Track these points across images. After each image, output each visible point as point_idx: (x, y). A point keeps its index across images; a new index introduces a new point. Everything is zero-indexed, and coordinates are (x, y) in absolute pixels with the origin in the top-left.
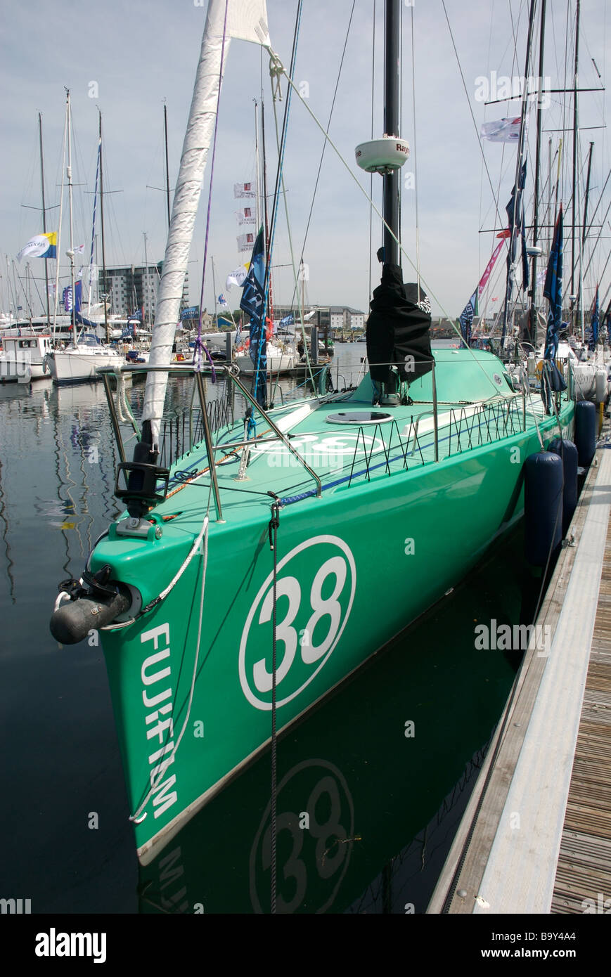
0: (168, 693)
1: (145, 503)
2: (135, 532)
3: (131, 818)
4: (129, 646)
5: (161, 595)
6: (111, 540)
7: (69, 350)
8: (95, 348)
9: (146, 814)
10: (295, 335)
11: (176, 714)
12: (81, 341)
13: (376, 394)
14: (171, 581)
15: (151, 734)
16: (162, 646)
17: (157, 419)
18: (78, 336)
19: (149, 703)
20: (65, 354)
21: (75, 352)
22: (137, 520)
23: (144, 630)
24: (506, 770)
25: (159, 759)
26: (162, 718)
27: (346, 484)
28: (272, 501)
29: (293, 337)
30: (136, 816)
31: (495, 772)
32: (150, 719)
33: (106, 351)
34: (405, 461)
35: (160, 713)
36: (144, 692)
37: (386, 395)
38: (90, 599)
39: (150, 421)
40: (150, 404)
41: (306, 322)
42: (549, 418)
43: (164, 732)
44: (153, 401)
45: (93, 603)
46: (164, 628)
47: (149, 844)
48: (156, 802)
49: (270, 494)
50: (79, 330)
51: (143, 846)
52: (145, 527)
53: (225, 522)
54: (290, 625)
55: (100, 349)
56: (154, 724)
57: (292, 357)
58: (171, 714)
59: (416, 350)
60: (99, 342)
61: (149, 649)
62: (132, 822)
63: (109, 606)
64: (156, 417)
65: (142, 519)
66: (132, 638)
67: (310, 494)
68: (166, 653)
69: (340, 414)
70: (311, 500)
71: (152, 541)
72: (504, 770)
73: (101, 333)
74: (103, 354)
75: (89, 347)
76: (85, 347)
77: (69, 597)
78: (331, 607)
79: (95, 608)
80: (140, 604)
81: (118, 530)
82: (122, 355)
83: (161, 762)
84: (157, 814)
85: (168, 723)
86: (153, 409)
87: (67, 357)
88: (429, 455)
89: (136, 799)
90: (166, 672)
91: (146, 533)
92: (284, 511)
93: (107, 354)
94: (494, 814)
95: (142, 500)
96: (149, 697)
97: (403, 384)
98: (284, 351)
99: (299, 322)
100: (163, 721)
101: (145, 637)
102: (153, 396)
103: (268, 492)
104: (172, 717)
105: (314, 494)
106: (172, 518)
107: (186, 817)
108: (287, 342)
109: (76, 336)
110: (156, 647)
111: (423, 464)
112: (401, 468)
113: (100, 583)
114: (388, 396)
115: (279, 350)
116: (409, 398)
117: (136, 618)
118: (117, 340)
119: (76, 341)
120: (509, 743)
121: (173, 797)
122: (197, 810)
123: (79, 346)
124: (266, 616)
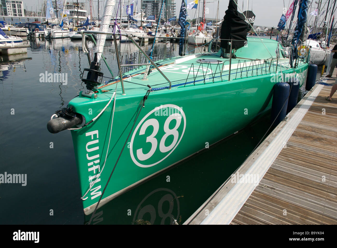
0: (98, 156)
1: (91, 85)
2: (88, 95)
3: (81, 198)
4: (81, 137)
5: (93, 120)
6: (80, 97)
7: (126, 30)
8: (135, 29)
9: (87, 197)
10: (213, 30)
11: (101, 164)
12: (131, 27)
13: (222, 53)
14: (98, 115)
15: (90, 170)
16: (95, 138)
17: (100, 53)
18: (130, 25)
19: (89, 158)
20: (124, 31)
21: (128, 31)
22: (89, 91)
23: (87, 132)
24: (214, 204)
25: (94, 179)
26: (95, 164)
27: (184, 85)
28: (148, 89)
29: (212, 31)
30: (83, 197)
31: (209, 204)
32: (89, 164)
33: (140, 31)
34: (213, 80)
35: (94, 163)
36: (87, 155)
37: (225, 54)
38: (63, 118)
39: (97, 53)
40: (98, 47)
41: (218, 25)
42: (291, 69)
43: (96, 170)
44: (99, 46)
45: (64, 119)
46: (96, 132)
47: (89, 208)
48: (92, 194)
49: (148, 86)
50: (130, 22)
51: (87, 208)
52: (92, 93)
53: (126, 95)
54: (154, 137)
55: (138, 30)
56: (92, 166)
57: (209, 38)
58: (99, 164)
59: (240, 36)
60: (137, 27)
61: (89, 139)
62: (82, 199)
63: (71, 121)
64: (99, 52)
65: (91, 91)
66: (82, 134)
67: (167, 88)
68: (97, 141)
69: (203, 59)
70: (167, 90)
71: (93, 99)
72: (213, 204)
73: (139, 25)
74: (138, 32)
75: (133, 29)
76: (132, 29)
77: (57, 116)
78: (174, 132)
79: (65, 121)
80: (85, 122)
81: (82, 94)
82: (146, 33)
83: (95, 180)
84: (92, 198)
85: (98, 167)
86: (98, 49)
87: (125, 32)
88: (226, 78)
89: (83, 191)
90: (97, 148)
91: (91, 96)
92: (151, 94)
93: (140, 32)
94: (200, 220)
95: (90, 83)
96: (89, 156)
97: (233, 50)
98: (206, 35)
99: (215, 25)
100: (95, 166)
101: (87, 134)
102: (99, 43)
103: (148, 85)
104: (99, 165)
105: (168, 88)
106: (107, 91)
107: (105, 201)
108: (208, 32)
109: (129, 25)
110: (92, 138)
111: (222, 81)
112: (212, 82)
113: (68, 112)
114: (226, 54)
115: (204, 35)
116: (235, 55)
117: (83, 127)
118: (145, 27)
119: (129, 26)
120: (221, 194)
121: (100, 193)
122: (111, 199)
123: (130, 29)
124: (142, 132)
